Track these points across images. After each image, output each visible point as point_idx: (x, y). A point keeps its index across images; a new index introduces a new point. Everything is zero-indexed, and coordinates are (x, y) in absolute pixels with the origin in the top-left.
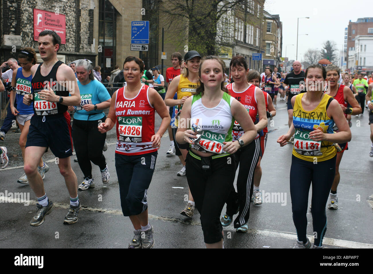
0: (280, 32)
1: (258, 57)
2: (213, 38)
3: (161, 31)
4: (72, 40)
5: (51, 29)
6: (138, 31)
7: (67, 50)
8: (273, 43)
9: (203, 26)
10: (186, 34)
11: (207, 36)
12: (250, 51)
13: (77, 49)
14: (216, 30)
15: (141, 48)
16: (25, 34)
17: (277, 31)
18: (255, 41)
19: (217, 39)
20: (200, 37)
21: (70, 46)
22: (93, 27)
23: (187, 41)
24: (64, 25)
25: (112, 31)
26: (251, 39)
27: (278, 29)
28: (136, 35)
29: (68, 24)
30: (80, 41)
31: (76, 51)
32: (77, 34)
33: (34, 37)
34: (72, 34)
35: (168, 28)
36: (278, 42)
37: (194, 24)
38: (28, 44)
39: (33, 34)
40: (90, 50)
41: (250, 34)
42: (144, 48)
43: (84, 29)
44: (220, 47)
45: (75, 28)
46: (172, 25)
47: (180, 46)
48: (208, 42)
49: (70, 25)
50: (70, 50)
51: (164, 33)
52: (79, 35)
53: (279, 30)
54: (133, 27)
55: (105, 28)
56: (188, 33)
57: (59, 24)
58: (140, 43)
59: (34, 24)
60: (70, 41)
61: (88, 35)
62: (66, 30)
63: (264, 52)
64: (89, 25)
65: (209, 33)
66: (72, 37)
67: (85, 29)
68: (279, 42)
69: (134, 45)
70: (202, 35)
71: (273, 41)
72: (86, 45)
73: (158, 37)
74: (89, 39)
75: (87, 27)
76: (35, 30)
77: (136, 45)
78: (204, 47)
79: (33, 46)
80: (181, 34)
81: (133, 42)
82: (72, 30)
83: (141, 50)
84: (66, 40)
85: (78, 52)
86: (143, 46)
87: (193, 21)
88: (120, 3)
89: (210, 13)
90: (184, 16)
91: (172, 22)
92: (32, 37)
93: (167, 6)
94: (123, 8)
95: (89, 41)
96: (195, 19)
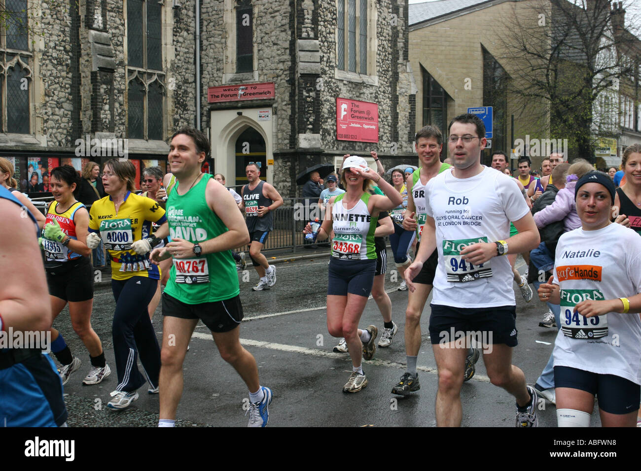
2: (586, 125)
3: (509, 119)
4: (387, 136)
5: (359, 123)
7: (379, 151)
9: (571, 110)
10: (546, 121)
11: (577, 124)
14: (591, 114)
16: (326, 132)
19: (593, 128)
20: (566, 125)
21: (384, 144)
22: (415, 118)
23: (549, 131)
24: (377, 117)
25: (441, 121)
29: (381, 116)
30: (398, 137)
32: (393, 129)
33: (337, 135)
34: (387, 129)
35: (520, 116)
37: (558, 107)
38: (330, 144)
39: (336, 131)
40: (411, 149)
43: (402, 121)
44: (597, 138)
45: (391, 121)
46: (526, 110)
48: (579, 132)
49: (384, 117)
50: (384, 150)
51: (514, 122)
52: (396, 130)
55: (432, 118)
56: (549, 121)
57: (370, 116)
59: (336, 118)
60: (384, 138)
61: (408, 129)
62: (379, 124)
64: (409, 115)
65: (580, 119)
66: (386, 133)
67: (404, 121)
70: (570, 122)
72: (406, 142)
73: (506, 128)
74: (409, 135)
75: (406, 119)
76: (338, 127)
78: (574, 139)
79: (336, 147)
80: (538, 123)
82: (386, 123)
84: (379, 137)
87: (557, 103)
88: (452, 83)
89: (581, 91)
90: (543, 97)
91: (525, 106)
92: (334, 135)
93: (518, 84)
94: (456, 90)
95: (409, 138)
96: (560, 100)
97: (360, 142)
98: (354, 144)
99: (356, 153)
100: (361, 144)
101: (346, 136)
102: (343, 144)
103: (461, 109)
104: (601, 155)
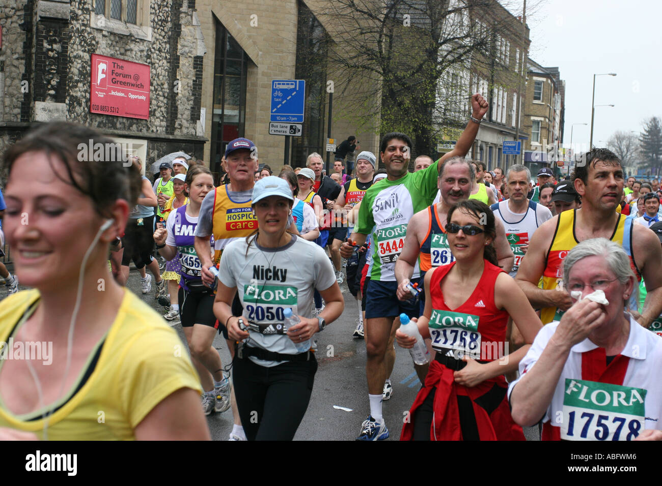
0: (559, 101)
1: (514, 147)
2: (426, 111)
4: (161, 111)
5: (123, 91)
6: (284, 98)
7: (150, 131)
8: (545, 120)
9: (408, 90)
10: (376, 103)
11: (415, 109)
12: (499, 136)
13: (169, 129)
14: (434, 97)
15: (288, 130)
16: (75, 101)
17: (553, 99)
18: (509, 117)
19: (435, 115)
20: (401, 110)
21: (157, 122)
22: (201, 88)
23: (379, 116)
24: (148, 84)
25: (238, 93)
26: (502, 114)
27: (556, 94)
28: (280, 105)
29: (155, 83)
30: (177, 114)
31: (167, 133)
32: (170, 102)
33: (90, 106)
34: (162, 102)
35: (343, 93)
36: (554, 119)
37: (391, 85)
38: (80, 118)
39: (90, 100)
40: (193, 131)
41: (500, 103)
42: (295, 130)
43: (183, 92)
44: (439, 129)
45: (168, 91)
46: (350, 87)
47: (364, 126)
48: (417, 120)
49: (158, 85)
50: (157, 131)
52: (175, 103)
53: (558, 97)
54: (274, 90)
55: (226, 87)
56: (379, 102)
57: (139, 83)
58: (288, 121)
59: (91, 83)
60: (158, 114)
61: (191, 102)
62: (151, 94)
63: (526, 138)
64: (194, 84)
65: (419, 102)
66: (161, 107)
67: (186, 91)
68: (558, 119)
69: (275, 124)
70: (406, 106)
71: (545, 117)
72: (187, 121)
74: (192, 111)
75: (189, 88)
76: (92, 94)
77: (279, 124)
78: (409, 128)
79: (89, 123)
80: (366, 104)
81: (274, 118)
83: (288, 134)
84: (150, 112)
85: (172, 134)
86: (291, 127)
87: (390, 80)
88: (255, 43)
89: (421, 66)
90: (372, 70)
91: (350, 81)
92: (87, 106)
93: (343, 50)
94: (260, 53)
95: (192, 115)
96: (394, 76)
97: (123, 117)
98: (115, 120)
99: (116, 132)
100: (125, 120)
101: (103, 108)
102: (98, 119)
103: (266, 78)
104: (443, 150)
